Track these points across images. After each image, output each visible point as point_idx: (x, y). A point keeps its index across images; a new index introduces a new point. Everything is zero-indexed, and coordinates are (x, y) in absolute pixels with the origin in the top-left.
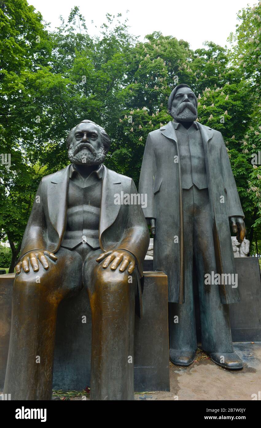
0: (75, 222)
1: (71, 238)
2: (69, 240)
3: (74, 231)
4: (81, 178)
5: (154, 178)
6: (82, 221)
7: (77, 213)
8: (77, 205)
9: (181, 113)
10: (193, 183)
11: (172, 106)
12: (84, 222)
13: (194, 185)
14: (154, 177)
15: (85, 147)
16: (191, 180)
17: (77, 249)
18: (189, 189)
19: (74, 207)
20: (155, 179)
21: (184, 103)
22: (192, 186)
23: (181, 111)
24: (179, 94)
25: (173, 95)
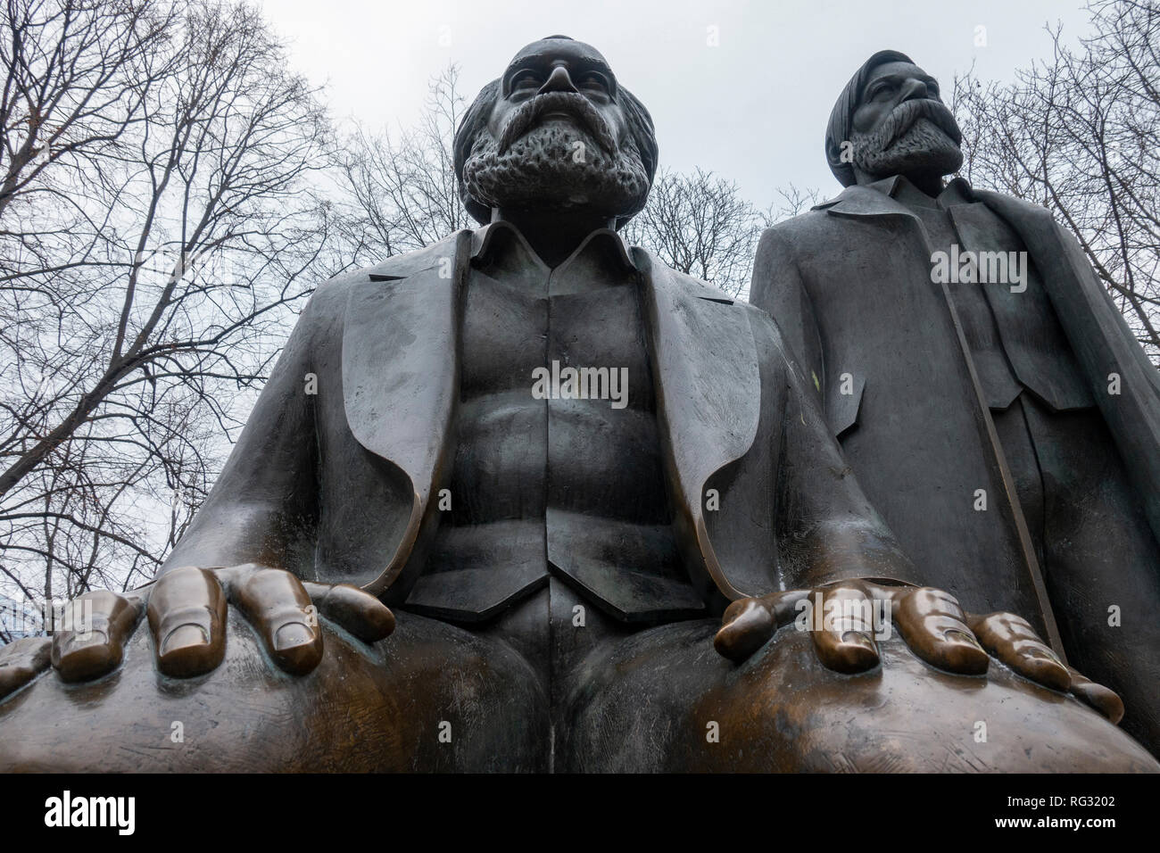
0: (498, 467)
1: (472, 558)
2: (454, 576)
3: (485, 522)
4: (532, 263)
5: (817, 383)
6: (541, 462)
7: (507, 424)
8: (508, 388)
9: (902, 136)
10: (1020, 383)
11: (853, 129)
12: (548, 468)
13: (1027, 392)
14: (814, 376)
15: (560, 110)
16: (1005, 371)
17: (510, 625)
18: (1005, 406)
19: (488, 397)
20: (821, 383)
21: (913, 103)
22: (1018, 400)
23: (902, 129)
24: (885, 79)
25: (854, 92)
